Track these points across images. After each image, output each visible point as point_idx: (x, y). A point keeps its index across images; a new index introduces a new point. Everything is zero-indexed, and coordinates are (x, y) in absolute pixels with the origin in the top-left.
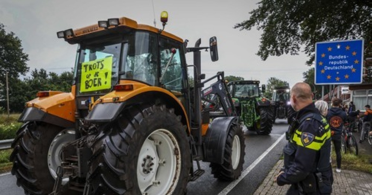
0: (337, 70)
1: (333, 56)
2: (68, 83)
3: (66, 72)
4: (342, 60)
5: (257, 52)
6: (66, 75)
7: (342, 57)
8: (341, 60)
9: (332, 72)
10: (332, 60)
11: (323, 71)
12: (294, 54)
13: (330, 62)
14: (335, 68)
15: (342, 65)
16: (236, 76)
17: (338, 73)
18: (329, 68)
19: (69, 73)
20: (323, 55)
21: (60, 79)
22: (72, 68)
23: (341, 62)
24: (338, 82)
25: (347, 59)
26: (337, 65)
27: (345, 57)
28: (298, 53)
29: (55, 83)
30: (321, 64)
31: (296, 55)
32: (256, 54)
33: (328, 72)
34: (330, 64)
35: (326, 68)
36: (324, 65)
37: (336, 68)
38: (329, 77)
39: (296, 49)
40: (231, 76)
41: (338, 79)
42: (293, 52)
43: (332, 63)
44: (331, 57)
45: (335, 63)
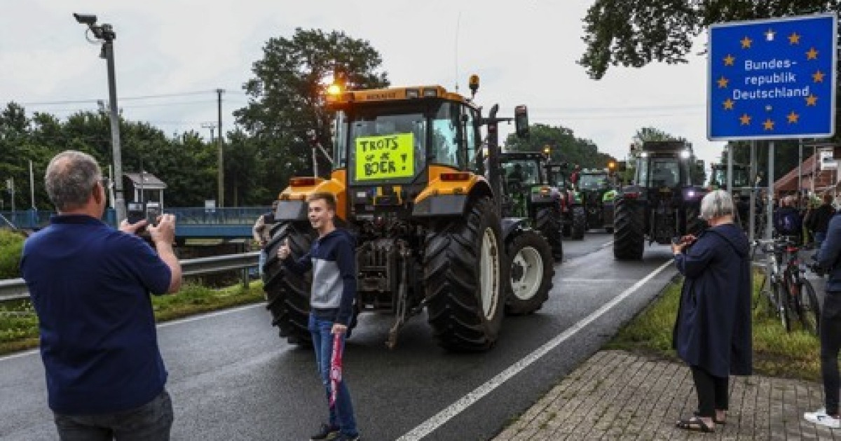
0: (768, 101)
1: (756, 60)
2: (86, 142)
3: (82, 114)
4: (779, 74)
5: (580, 57)
6: (83, 120)
7: (779, 64)
8: (778, 71)
9: (754, 107)
10: (754, 73)
11: (729, 105)
12: (675, 61)
13: (748, 78)
14: (761, 95)
15: (780, 86)
16: (552, 126)
17: (769, 108)
18: (745, 95)
19: (90, 115)
20: (729, 60)
21: (65, 133)
22: (100, 103)
23: (776, 78)
24: (769, 132)
25: (792, 69)
26: (766, 87)
27: (787, 64)
28: (687, 57)
29: (49, 143)
30: (723, 83)
31: (679, 63)
32: (577, 62)
33: (742, 106)
34: (746, 83)
35: (737, 94)
36: (731, 86)
37: (765, 95)
38: (745, 120)
39: (679, 48)
40: (538, 126)
41: (769, 125)
42: (672, 56)
43: (754, 80)
44: (749, 65)
45: (761, 80)
